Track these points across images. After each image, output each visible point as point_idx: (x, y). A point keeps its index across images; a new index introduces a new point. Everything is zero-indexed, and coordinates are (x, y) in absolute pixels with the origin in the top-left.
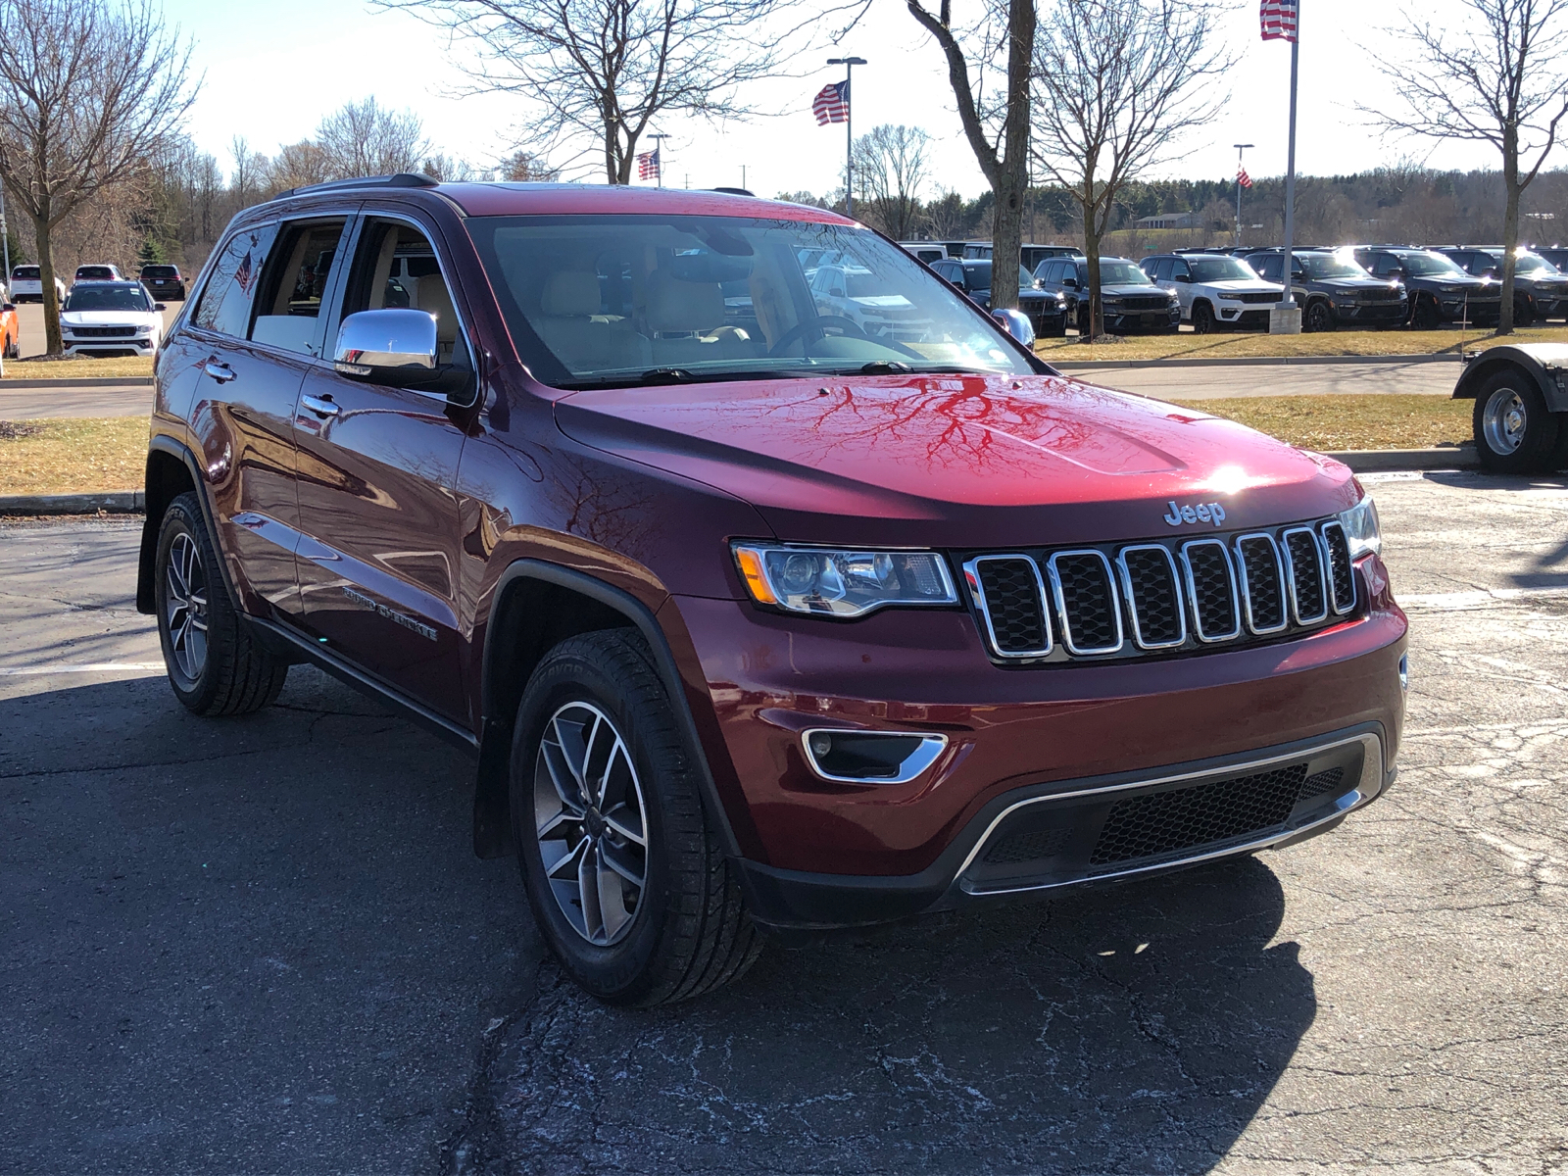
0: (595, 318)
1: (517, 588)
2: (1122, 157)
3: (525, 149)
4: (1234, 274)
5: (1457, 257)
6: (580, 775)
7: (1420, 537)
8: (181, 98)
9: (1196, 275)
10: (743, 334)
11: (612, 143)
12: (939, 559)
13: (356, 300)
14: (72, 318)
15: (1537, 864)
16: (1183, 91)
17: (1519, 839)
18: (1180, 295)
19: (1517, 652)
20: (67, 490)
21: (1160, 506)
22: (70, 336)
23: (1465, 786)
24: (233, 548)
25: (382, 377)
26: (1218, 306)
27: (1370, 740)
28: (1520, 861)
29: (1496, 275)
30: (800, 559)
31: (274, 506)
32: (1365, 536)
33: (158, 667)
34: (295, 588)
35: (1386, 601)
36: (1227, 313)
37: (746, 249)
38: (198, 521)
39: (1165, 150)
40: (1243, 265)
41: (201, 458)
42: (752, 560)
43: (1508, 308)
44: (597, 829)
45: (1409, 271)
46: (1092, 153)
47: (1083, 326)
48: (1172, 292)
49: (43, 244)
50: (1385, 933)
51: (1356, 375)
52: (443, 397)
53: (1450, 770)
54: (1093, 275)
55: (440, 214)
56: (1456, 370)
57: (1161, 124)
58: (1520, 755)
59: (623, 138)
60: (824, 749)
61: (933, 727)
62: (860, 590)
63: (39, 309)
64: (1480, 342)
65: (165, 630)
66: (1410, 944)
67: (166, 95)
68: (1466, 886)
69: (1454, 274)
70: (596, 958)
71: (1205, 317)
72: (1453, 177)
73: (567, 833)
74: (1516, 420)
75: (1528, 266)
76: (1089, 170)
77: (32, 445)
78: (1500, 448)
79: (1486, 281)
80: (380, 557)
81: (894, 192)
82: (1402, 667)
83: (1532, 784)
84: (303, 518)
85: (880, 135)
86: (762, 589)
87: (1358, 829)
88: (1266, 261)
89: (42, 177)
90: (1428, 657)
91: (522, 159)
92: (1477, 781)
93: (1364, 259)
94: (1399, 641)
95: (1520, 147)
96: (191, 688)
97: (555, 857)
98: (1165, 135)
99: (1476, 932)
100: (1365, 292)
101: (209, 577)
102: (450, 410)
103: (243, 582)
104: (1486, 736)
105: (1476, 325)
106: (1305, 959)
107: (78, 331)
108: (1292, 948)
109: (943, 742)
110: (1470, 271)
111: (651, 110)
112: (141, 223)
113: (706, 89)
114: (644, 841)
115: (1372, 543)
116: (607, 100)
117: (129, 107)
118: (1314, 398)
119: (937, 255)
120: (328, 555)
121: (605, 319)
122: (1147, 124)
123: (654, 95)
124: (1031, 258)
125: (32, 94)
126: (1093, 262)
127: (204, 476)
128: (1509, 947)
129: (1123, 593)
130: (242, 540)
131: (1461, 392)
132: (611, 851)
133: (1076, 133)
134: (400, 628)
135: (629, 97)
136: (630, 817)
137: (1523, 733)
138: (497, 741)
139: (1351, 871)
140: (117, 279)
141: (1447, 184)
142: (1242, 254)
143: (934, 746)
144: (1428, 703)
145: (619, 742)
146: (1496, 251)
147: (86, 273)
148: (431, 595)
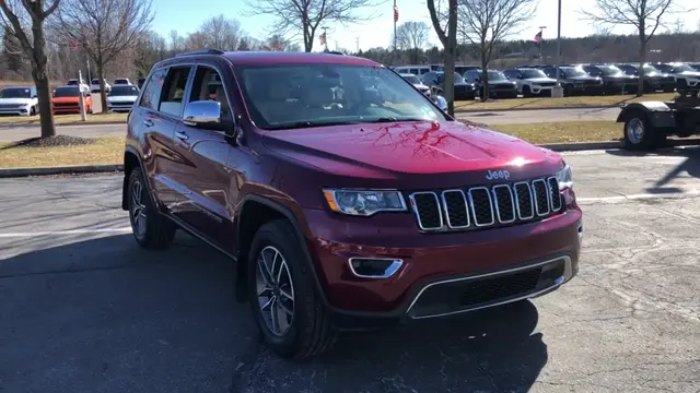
0: (288, 100)
1: (248, 204)
2: (495, 33)
3: (277, 34)
4: (538, 76)
5: (622, 68)
6: (271, 273)
7: (601, 175)
8: (149, 18)
9: (524, 76)
10: (340, 106)
11: (306, 31)
12: (400, 193)
13: (195, 96)
14: (111, 99)
15: (634, 302)
16: (519, 7)
17: (628, 292)
18: (518, 84)
19: (634, 219)
20: (105, 163)
21: (485, 172)
22: (110, 105)
23: (610, 272)
24: (154, 188)
25: (201, 126)
26: (532, 87)
27: (567, 258)
28: (628, 300)
29: (636, 74)
30: (347, 194)
31: (168, 172)
32: (566, 181)
33: (130, 230)
34: (174, 204)
35: (574, 205)
36: (535, 90)
37: (337, 76)
38: (142, 177)
39: (512, 30)
40: (541, 72)
41: (142, 153)
42: (330, 194)
43: (641, 87)
44: (278, 293)
45: (603, 74)
46: (484, 32)
47: (481, 96)
48: (514, 83)
49: (100, 72)
50: (574, 329)
51: (587, 113)
52: (223, 133)
53: (605, 265)
54: (485, 77)
55: (224, 65)
56: (618, 111)
57: (510, 20)
58: (632, 260)
59: (310, 30)
60: (357, 265)
61: (397, 257)
62: (372, 205)
63: (98, 95)
64: (629, 100)
65: (132, 217)
66: (583, 333)
67: (144, 16)
68: (607, 311)
69: (620, 74)
70: (277, 340)
71: (527, 92)
72: (623, 37)
73: (268, 294)
74: (640, 130)
75: (649, 70)
76: (483, 38)
77: (92, 147)
78: (634, 140)
79: (632, 77)
80: (204, 192)
81: (413, 46)
82: (580, 230)
83: (635, 271)
84: (177, 177)
85: (408, 25)
86: (335, 206)
87: (568, 289)
88: (550, 71)
89: (99, 48)
90: (600, 222)
91: (276, 37)
92: (615, 270)
93: (586, 69)
94: (578, 221)
95: (646, 26)
96: (141, 238)
97: (264, 303)
98: (511, 25)
99: (609, 330)
100: (587, 82)
101: (146, 197)
102: (226, 138)
103: (158, 201)
104: (619, 252)
105: (630, 93)
106: (544, 339)
107: (114, 103)
108: (540, 335)
109: (401, 262)
110: (627, 73)
111: (320, 19)
112: (137, 63)
113: (341, 10)
114: (293, 298)
115: (569, 184)
116: (304, 16)
117: (130, 22)
118: (565, 123)
119: (427, 70)
120: (188, 192)
121: (291, 100)
122: (504, 21)
123: (321, 14)
124: (461, 71)
125: (95, 17)
126: (485, 72)
127: (143, 160)
128: (622, 334)
129: (470, 206)
130: (157, 185)
131: (619, 120)
132: (282, 301)
133: (478, 24)
134: (210, 218)
135: (312, 14)
136: (287, 289)
137: (634, 251)
138: (243, 259)
139: (564, 306)
140: (130, 84)
141: (621, 39)
142: (541, 68)
143: (398, 263)
144: (599, 240)
145: (284, 262)
146: (637, 65)
147: (119, 82)
148: (220, 206)
